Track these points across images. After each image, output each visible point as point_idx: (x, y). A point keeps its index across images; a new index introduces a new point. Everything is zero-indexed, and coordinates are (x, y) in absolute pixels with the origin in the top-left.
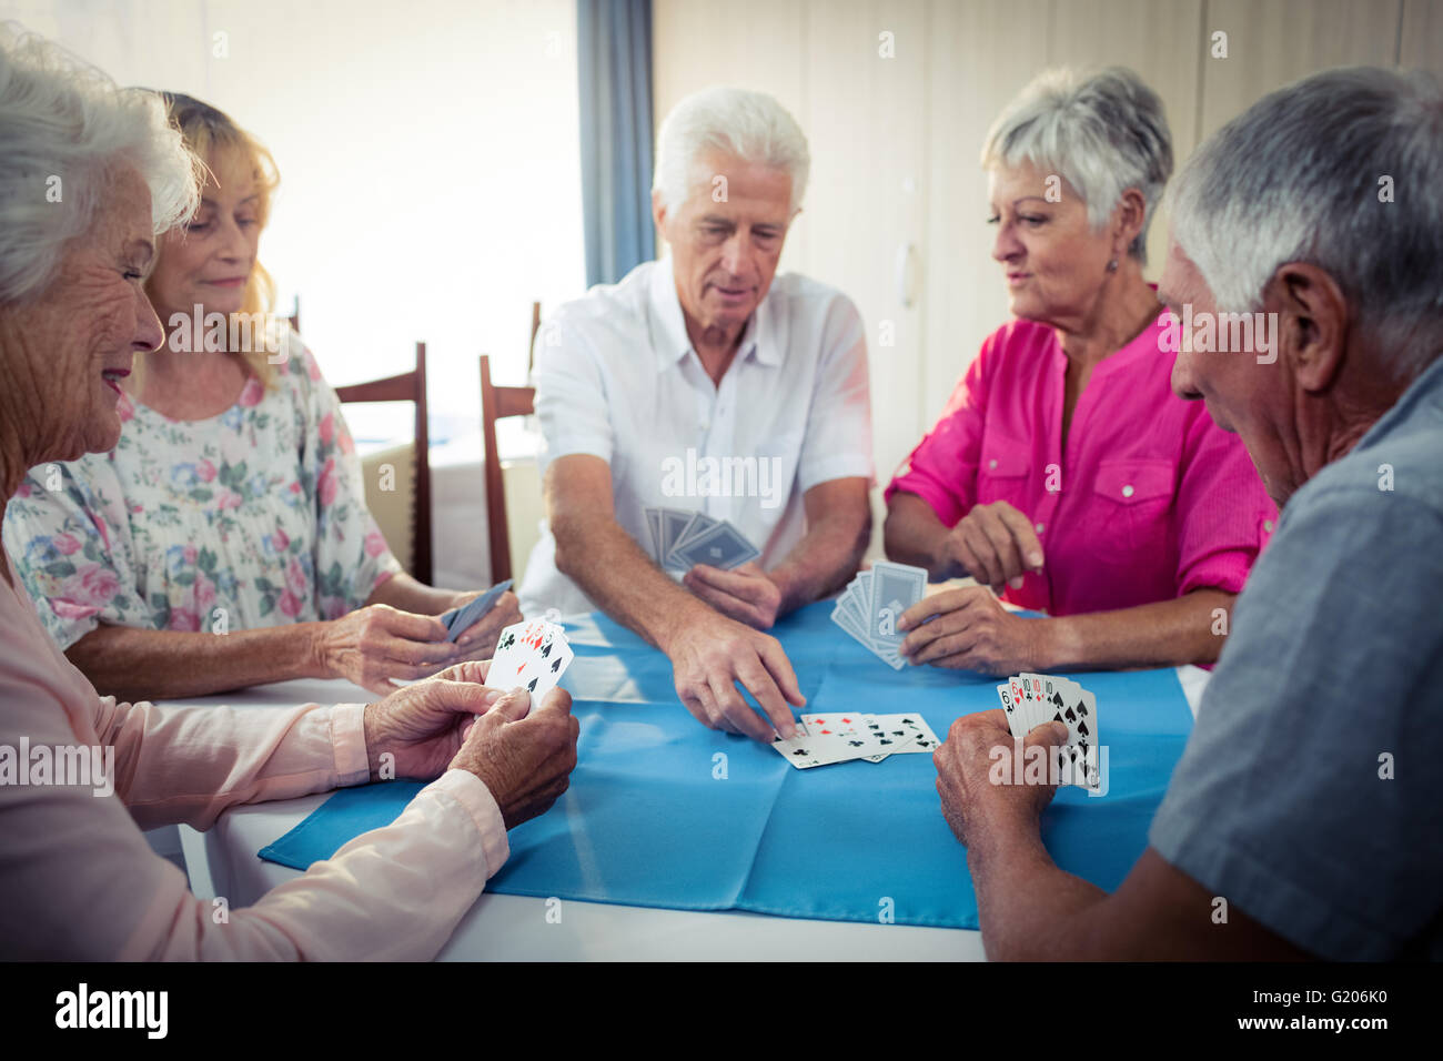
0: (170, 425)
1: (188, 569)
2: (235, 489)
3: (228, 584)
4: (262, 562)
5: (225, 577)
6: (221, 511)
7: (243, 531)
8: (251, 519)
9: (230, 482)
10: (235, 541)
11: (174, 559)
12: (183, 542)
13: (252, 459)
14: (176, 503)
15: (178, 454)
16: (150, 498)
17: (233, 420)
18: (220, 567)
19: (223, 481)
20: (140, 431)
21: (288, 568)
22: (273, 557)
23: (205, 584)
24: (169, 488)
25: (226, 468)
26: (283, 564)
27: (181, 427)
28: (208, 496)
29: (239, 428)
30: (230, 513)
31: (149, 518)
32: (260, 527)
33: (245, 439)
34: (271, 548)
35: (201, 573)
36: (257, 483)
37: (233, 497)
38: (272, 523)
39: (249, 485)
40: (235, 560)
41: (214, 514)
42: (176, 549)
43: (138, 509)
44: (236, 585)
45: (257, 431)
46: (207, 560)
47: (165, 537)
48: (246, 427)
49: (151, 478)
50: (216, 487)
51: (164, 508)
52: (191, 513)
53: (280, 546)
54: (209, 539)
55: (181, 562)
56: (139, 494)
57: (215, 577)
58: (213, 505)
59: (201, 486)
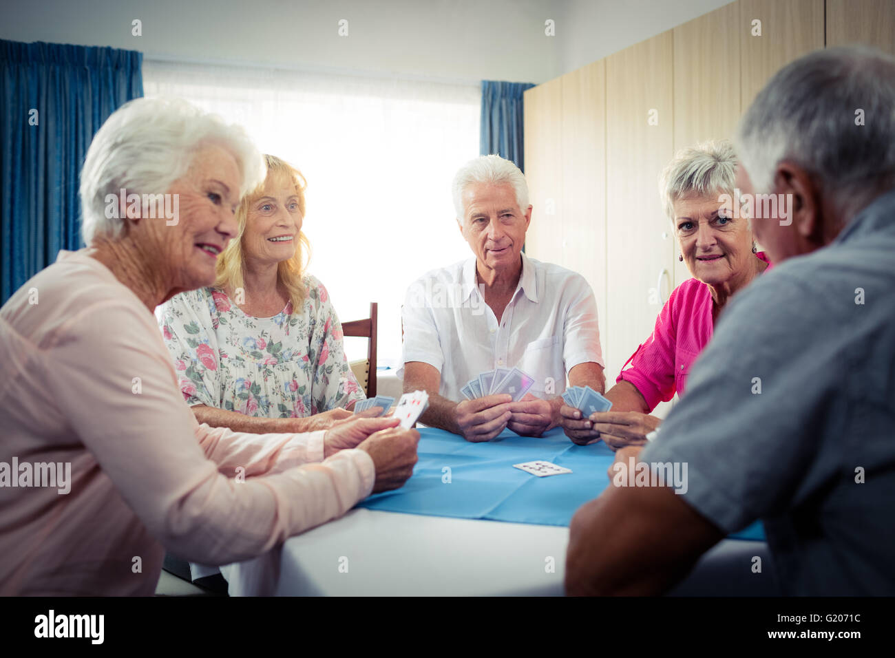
0: (246, 318)
1: (245, 391)
2: (275, 355)
3: (265, 404)
4: (283, 395)
5: (264, 400)
6: (266, 365)
7: (275, 378)
8: (280, 372)
9: (272, 352)
10: (271, 382)
11: (239, 385)
12: (245, 377)
13: (286, 341)
14: (244, 357)
15: (249, 332)
16: (232, 352)
17: (279, 320)
18: (262, 394)
19: (269, 350)
20: (232, 317)
21: (296, 402)
22: (289, 394)
23: (253, 401)
24: (242, 349)
25: (271, 344)
26: (293, 399)
27: (252, 319)
28: (260, 357)
29: (281, 324)
30: (270, 367)
31: (229, 361)
32: (285, 377)
33: (283, 330)
34: (288, 389)
35: (252, 394)
36: (286, 354)
37: (273, 359)
38: (291, 376)
39: (282, 354)
40: (270, 392)
41: (262, 366)
42: (241, 379)
43: (225, 356)
44: (269, 404)
45: (290, 327)
46: (255, 388)
47: (237, 373)
48: (285, 324)
49: (234, 342)
50: (264, 352)
51: (237, 358)
52: (250, 363)
53: (293, 389)
54: (258, 378)
55: (243, 387)
56: (227, 349)
57: (259, 399)
58: (262, 361)
59: (258, 350)
